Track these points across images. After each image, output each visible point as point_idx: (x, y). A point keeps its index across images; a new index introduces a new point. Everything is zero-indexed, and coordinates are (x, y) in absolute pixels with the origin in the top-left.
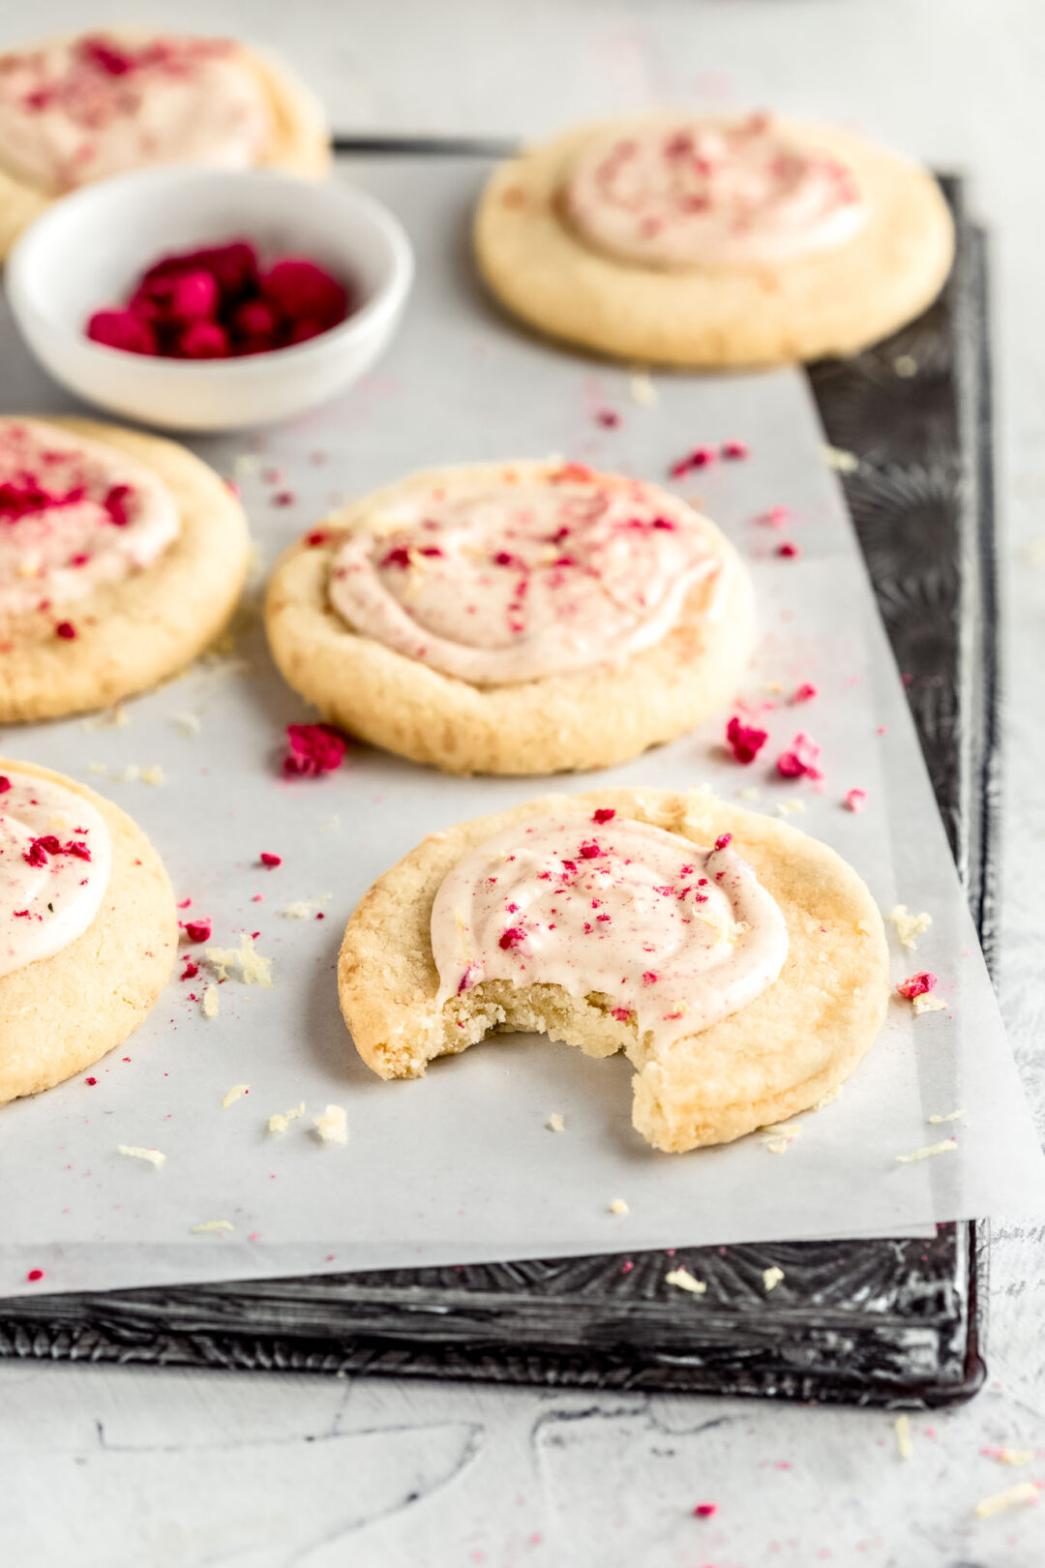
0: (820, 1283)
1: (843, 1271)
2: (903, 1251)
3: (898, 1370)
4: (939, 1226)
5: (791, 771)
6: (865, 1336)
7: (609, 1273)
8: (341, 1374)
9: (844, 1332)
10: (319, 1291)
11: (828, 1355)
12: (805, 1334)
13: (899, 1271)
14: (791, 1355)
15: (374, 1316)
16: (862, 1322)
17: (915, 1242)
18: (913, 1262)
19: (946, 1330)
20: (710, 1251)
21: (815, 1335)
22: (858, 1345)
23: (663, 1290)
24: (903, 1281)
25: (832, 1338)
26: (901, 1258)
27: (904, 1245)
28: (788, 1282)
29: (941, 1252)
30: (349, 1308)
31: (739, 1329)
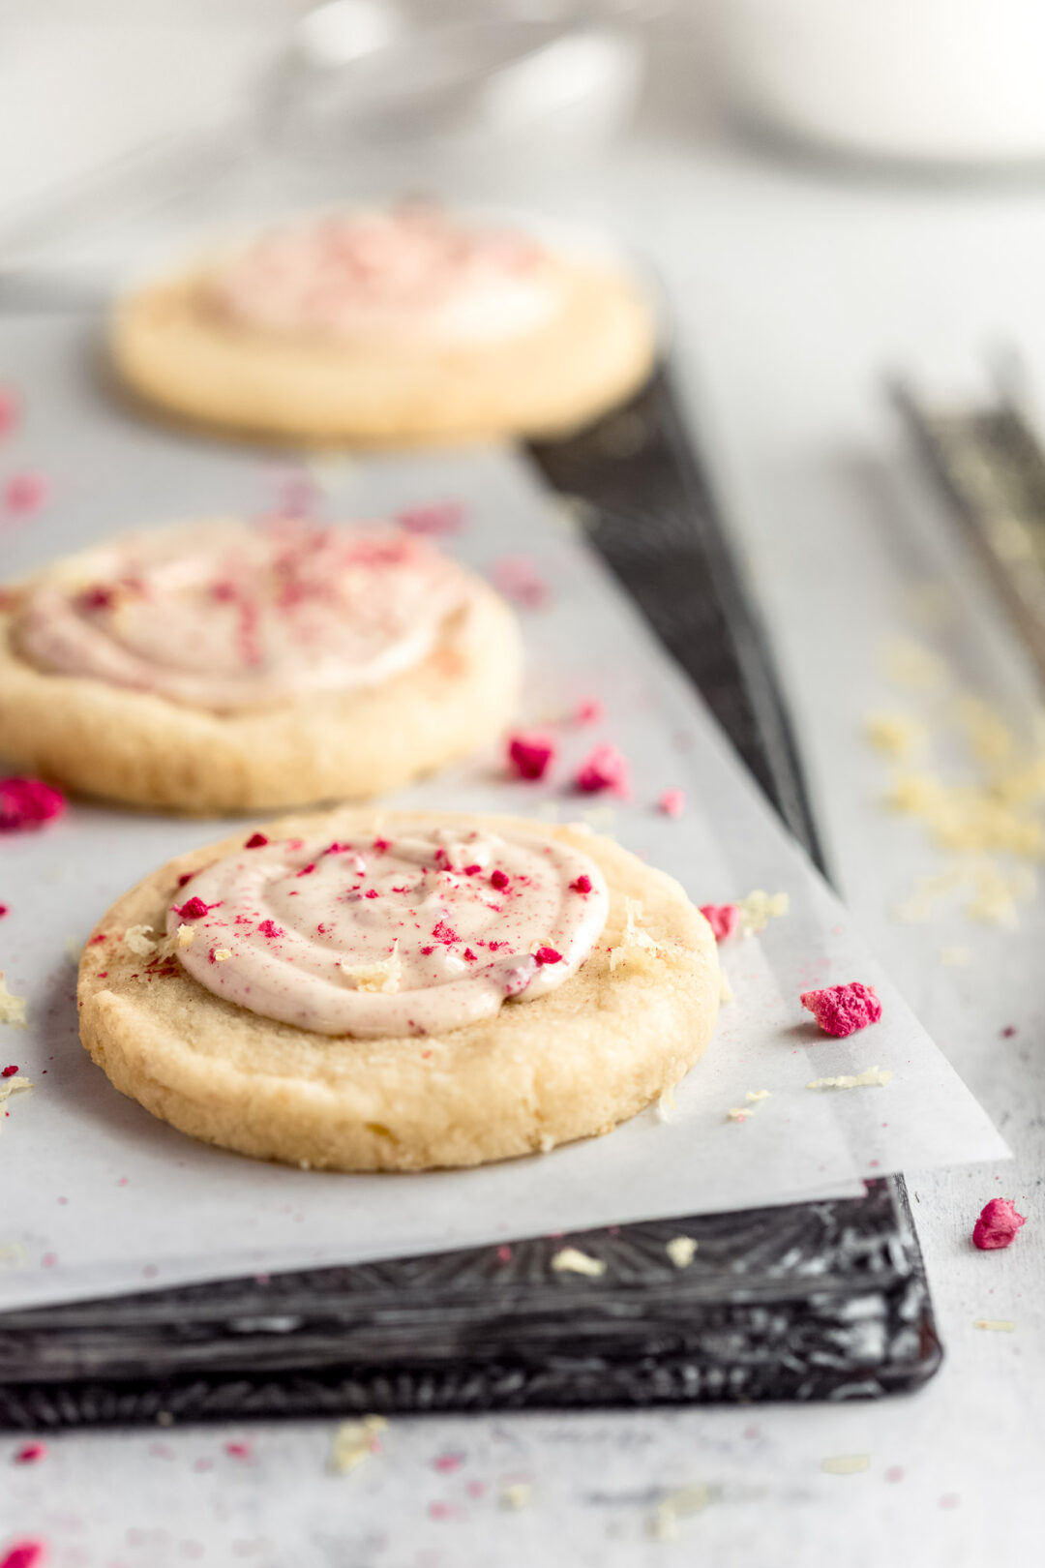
0: (737, 1252)
1: (761, 1239)
2: (832, 1213)
3: (840, 1351)
4: (867, 1183)
5: (592, 784)
6: (799, 1310)
7: (484, 1263)
8: (165, 1417)
9: (774, 1308)
10: (131, 1315)
11: (756, 1340)
12: (727, 1315)
13: (830, 1233)
14: (711, 1344)
15: (199, 1342)
16: (795, 1292)
17: (842, 1203)
18: (843, 1223)
19: (895, 1292)
20: (601, 1233)
21: (739, 1315)
22: (794, 1323)
23: (551, 1277)
24: (837, 1241)
25: (760, 1318)
26: (829, 1220)
27: (830, 1207)
28: (699, 1255)
29: (876, 1208)
30: (169, 1333)
31: (649, 1315)
